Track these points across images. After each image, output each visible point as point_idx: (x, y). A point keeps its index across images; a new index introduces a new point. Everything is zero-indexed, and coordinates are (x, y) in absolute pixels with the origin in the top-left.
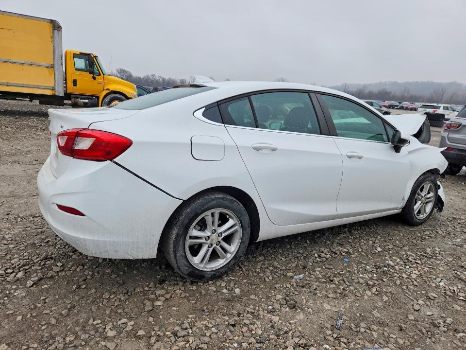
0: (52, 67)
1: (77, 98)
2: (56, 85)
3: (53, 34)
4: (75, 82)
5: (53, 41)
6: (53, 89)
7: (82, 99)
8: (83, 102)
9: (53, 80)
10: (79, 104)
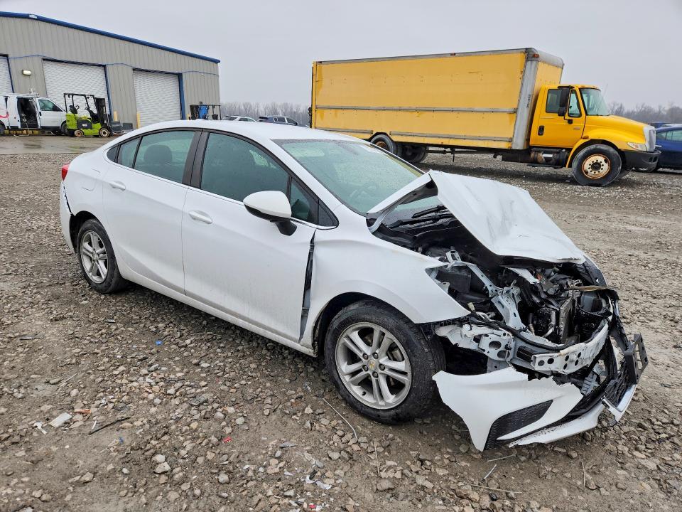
0: (515, 112)
1: (539, 152)
2: (515, 136)
3: (525, 67)
4: (541, 130)
5: (522, 79)
6: (510, 141)
7: (545, 153)
8: (545, 158)
9: (513, 129)
10: (539, 161)
